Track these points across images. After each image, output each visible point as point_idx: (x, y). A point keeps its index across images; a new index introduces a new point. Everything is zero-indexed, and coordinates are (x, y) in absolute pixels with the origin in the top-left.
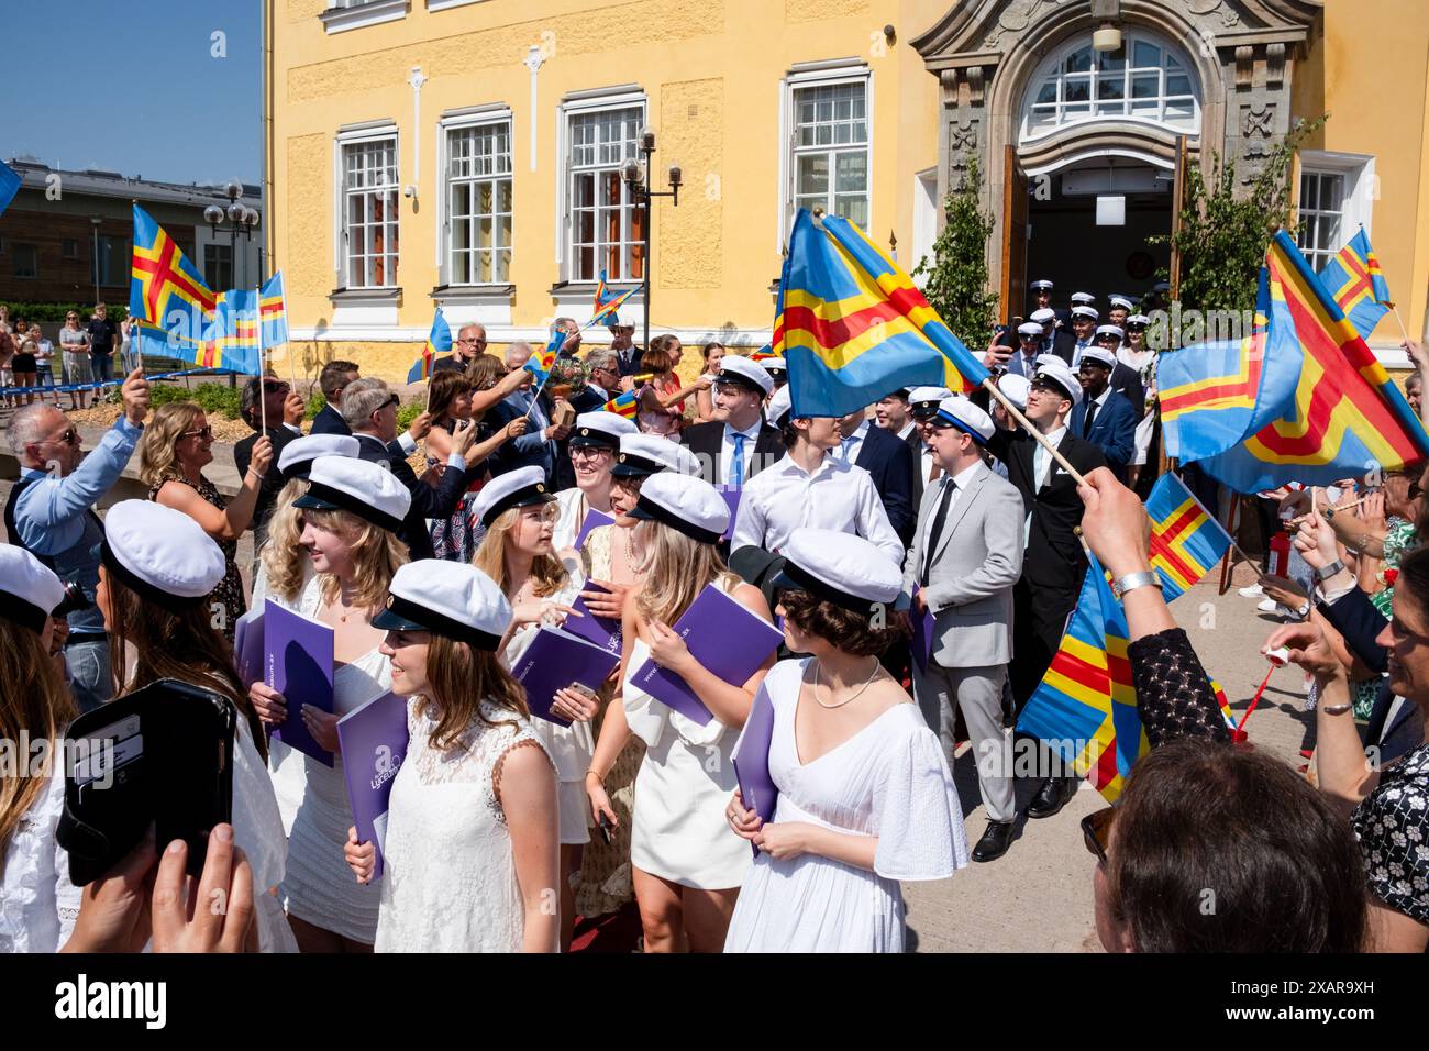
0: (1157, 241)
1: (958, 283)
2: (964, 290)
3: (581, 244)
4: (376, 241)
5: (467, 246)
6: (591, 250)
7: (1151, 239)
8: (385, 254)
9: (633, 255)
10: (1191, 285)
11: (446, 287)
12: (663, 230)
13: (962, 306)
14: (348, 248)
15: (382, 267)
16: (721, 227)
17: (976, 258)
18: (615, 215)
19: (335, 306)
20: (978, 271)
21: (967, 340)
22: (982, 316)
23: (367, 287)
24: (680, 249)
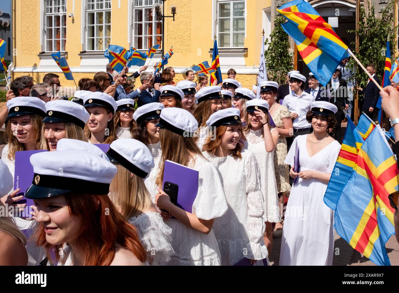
0: (351, 32)
1: (279, 48)
2: (282, 51)
3: (137, 36)
4: (57, 34)
5: (93, 36)
6: (141, 38)
7: (349, 31)
8: (61, 39)
9: (157, 40)
10: (363, 48)
11: (85, 52)
12: (169, 31)
13: (281, 56)
14: (46, 36)
15: (59, 44)
16: (190, 29)
17: (285, 39)
18: (150, 25)
19: (40, 59)
20: (286, 44)
21: (283, 69)
22: (288, 60)
23: (53, 51)
24: (176, 37)
